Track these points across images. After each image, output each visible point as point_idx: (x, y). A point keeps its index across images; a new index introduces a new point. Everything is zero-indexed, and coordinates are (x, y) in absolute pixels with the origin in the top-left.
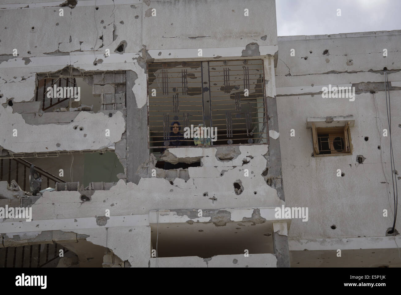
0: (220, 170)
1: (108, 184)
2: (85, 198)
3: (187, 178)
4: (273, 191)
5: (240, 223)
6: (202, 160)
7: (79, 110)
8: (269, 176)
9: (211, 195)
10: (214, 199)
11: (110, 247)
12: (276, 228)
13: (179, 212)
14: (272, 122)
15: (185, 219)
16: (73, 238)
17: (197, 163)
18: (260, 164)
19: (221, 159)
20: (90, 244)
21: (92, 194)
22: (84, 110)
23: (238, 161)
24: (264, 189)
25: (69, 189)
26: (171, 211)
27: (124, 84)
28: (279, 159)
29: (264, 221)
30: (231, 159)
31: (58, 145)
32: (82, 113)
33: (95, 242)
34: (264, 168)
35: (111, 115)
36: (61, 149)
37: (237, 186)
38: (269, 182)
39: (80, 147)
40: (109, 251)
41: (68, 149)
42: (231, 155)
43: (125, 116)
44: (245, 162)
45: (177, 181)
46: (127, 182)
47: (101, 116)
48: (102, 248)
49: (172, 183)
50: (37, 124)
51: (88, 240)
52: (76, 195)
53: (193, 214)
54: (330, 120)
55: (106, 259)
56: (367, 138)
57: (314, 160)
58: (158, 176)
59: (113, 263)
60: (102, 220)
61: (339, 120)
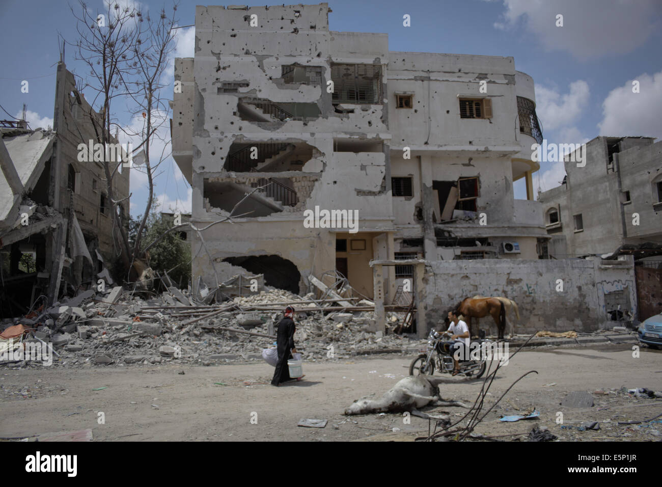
0: (362, 115)
1: (315, 118)
2: (305, 124)
3: (348, 118)
4: (384, 126)
5: (370, 139)
6: (355, 110)
7: (301, 84)
8: (383, 119)
9: (358, 126)
10: (360, 128)
11: (316, 146)
12: (385, 142)
13: (346, 133)
14: (385, 95)
15: (348, 136)
16: (301, 142)
17: (352, 111)
18: (379, 113)
19: (363, 110)
20: (308, 144)
21: (308, 123)
22: (303, 84)
23: (370, 112)
24: (381, 125)
25: (299, 120)
26: (343, 132)
27: (320, 72)
28: (387, 112)
29: (380, 139)
30: (367, 110)
31: (292, 99)
32: (302, 85)
33: (310, 144)
34: (381, 115)
35: (315, 87)
36: (293, 101)
37: (370, 123)
38: (383, 122)
39: (302, 101)
40: (315, 148)
41: (297, 102)
42: (367, 109)
43: (321, 88)
44: (373, 112)
45: (344, 119)
46: (323, 118)
47: (311, 87)
48: (312, 146)
49: (342, 120)
50: (283, 89)
51: (307, 143)
52: (302, 123)
53: (351, 134)
54: (405, 93)
55: (314, 151)
56: (419, 102)
57: (396, 110)
58: (336, 116)
59: (317, 153)
60: (313, 134)
61: (409, 93)
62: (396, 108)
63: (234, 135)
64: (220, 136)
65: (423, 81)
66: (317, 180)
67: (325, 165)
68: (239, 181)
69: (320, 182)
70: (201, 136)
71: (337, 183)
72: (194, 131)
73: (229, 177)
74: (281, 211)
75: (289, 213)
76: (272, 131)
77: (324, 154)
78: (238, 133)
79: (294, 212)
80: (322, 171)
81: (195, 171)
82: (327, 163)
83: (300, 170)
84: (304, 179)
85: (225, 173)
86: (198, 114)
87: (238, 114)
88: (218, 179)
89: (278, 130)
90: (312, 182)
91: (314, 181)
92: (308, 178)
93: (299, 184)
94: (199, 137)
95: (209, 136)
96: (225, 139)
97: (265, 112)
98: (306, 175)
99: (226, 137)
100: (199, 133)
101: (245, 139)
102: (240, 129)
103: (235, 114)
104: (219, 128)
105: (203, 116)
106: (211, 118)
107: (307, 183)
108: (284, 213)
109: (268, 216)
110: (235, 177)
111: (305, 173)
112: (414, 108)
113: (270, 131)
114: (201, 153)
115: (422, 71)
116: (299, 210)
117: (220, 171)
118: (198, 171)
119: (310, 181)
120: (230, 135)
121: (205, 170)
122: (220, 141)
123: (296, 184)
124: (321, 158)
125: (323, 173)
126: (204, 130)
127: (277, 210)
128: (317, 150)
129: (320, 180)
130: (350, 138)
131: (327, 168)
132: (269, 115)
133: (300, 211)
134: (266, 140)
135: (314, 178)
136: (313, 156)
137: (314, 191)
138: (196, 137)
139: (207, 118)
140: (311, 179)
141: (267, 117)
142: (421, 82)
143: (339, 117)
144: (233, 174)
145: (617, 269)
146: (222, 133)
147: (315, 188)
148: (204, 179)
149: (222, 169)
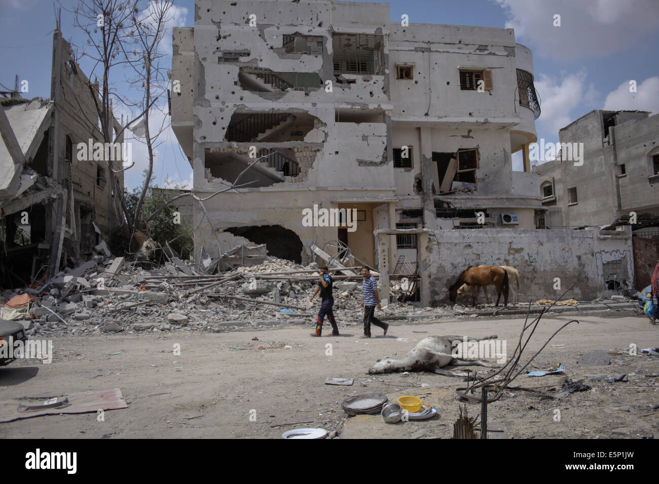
0: (364, 85)
1: (317, 88)
2: (307, 94)
3: (350, 88)
4: (385, 96)
5: (372, 110)
6: (356, 81)
7: (302, 54)
8: (384, 90)
9: (360, 96)
10: (361, 98)
11: (318, 117)
12: (387, 113)
13: (348, 103)
14: (386, 65)
15: (350, 107)
16: (302, 112)
17: (354, 82)
18: (381, 84)
19: (364, 81)
20: (310, 115)
21: (310, 93)
22: (305, 53)
23: (371, 82)
24: (382, 96)
25: (300, 90)
26: (344, 102)
27: (322, 42)
28: (389, 82)
29: (382, 109)
30: (368, 81)
31: (294, 69)
32: (304, 55)
33: (312, 114)
34: (383, 86)
35: (316, 57)
36: (295, 71)
37: (371, 93)
38: (385, 92)
39: (303, 71)
40: (317, 118)
41: (298, 72)
42: (369, 79)
43: (323, 58)
44: (375, 83)
45: (345, 89)
47: (312, 57)
48: (314, 116)
49: (343, 90)
50: (284, 59)
51: (309, 113)
52: (303, 93)
53: (353, 104)
54: (406, 64)
55: (316, 121)
56: (419, 73)
57: (397, 81)
58: (338, 87)
59: (319, 123)
60: (314, 105)
61: (409, 64)
62: (397, 79)
63: (235, 105)
64: (221, 106)
65: (423, 52)
66: (318, 150)
67: (326, 135)
68: (240, 151)
69: (322, 152)
70: (201, 105)
71: (339, 153)
72: (195, 100)
73: (231, 147)
74: (283, 181)
75: (292, 183)
76: (273, 101)
77: (325, 124)
78: (239, 103)
79: (296, 182)
80: (323, 142)
81: (196, 141)
82: (329, 134)
83: (302, 140)
84: (306, 149)
85: (227, 143)
86: (199, 84)
87: (239, 83)
88: (219, 149)
89: (280, 100)
90: (314, 153)
91: (315, 151)
92: (310, 148)
93: (301, 154)
94: (200, 107)
95: (211, 106)
96: (226, 109)
97: (265, 82)
98: (308, 145)
99: (227, 107)
100: (200, 103)
101: (246, 108)
102: (241, 99)
103: (236, 83)
104: (220, 97)
105: (204, 85)
106: (212, 88)
107: (308, 154)
108: (286, 183)
109: (270, 187)
110: (237, 147)
111: (306, 143)
112: (415, 79)
113: (271, 101)
114: (202, 123)
115: (423, 42)
116: (300, 180)
117: (221, 141)
118: (200, 141)
119: (311, 151)
120: (231, 105)
121: (206, 140)
122: (221, 111)
123: (297, 155)
124: (323, 128)
125: (325, 143)
126: (205, 100)
127: (278, 181)
128: (319, 120)
129: (322, 150)
130: (352, 108)
131: (328, 139)
132: (270, 85)
133: (302, 181)
134: (267, 110)
135: (316, 148)
136: (315, 125)
137: (315, 161)
138: (197, 106)
139: (208, 88)
140: (313, 150)
141: (268, 86)
142: (421, 53)
143: (341, 87)
144: (235, 144)
145: (616, 239)
146: (223, 103)
147: (316, 158)
148: (205, 149)
149: (223, 139)
